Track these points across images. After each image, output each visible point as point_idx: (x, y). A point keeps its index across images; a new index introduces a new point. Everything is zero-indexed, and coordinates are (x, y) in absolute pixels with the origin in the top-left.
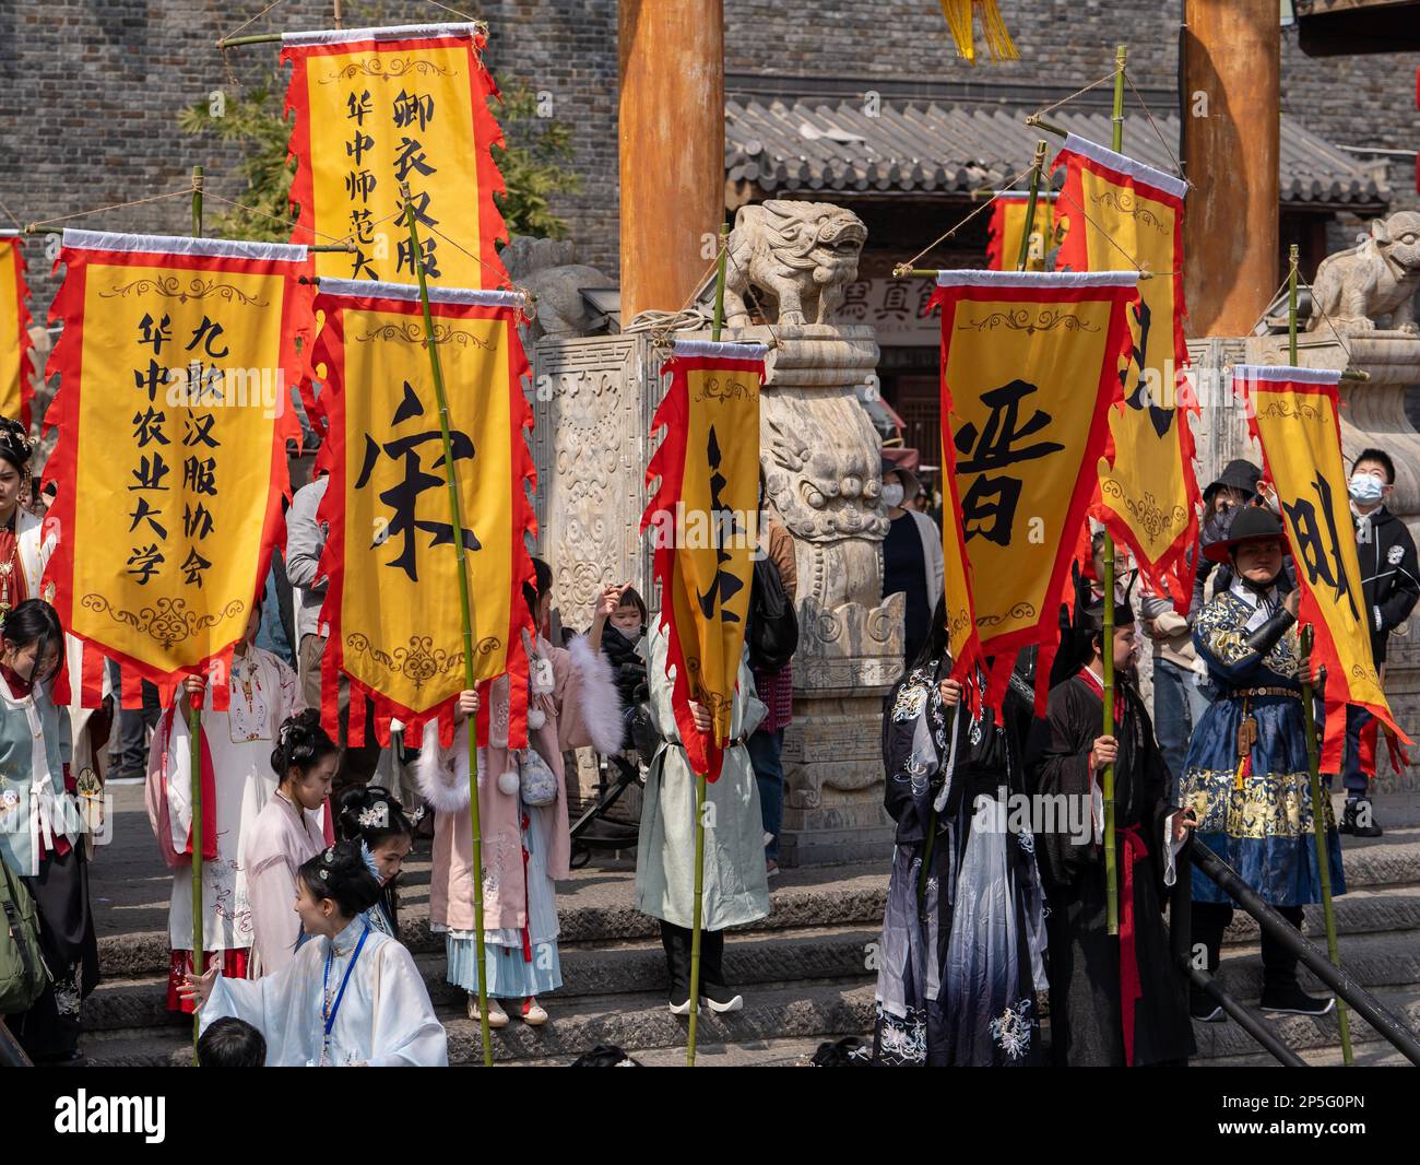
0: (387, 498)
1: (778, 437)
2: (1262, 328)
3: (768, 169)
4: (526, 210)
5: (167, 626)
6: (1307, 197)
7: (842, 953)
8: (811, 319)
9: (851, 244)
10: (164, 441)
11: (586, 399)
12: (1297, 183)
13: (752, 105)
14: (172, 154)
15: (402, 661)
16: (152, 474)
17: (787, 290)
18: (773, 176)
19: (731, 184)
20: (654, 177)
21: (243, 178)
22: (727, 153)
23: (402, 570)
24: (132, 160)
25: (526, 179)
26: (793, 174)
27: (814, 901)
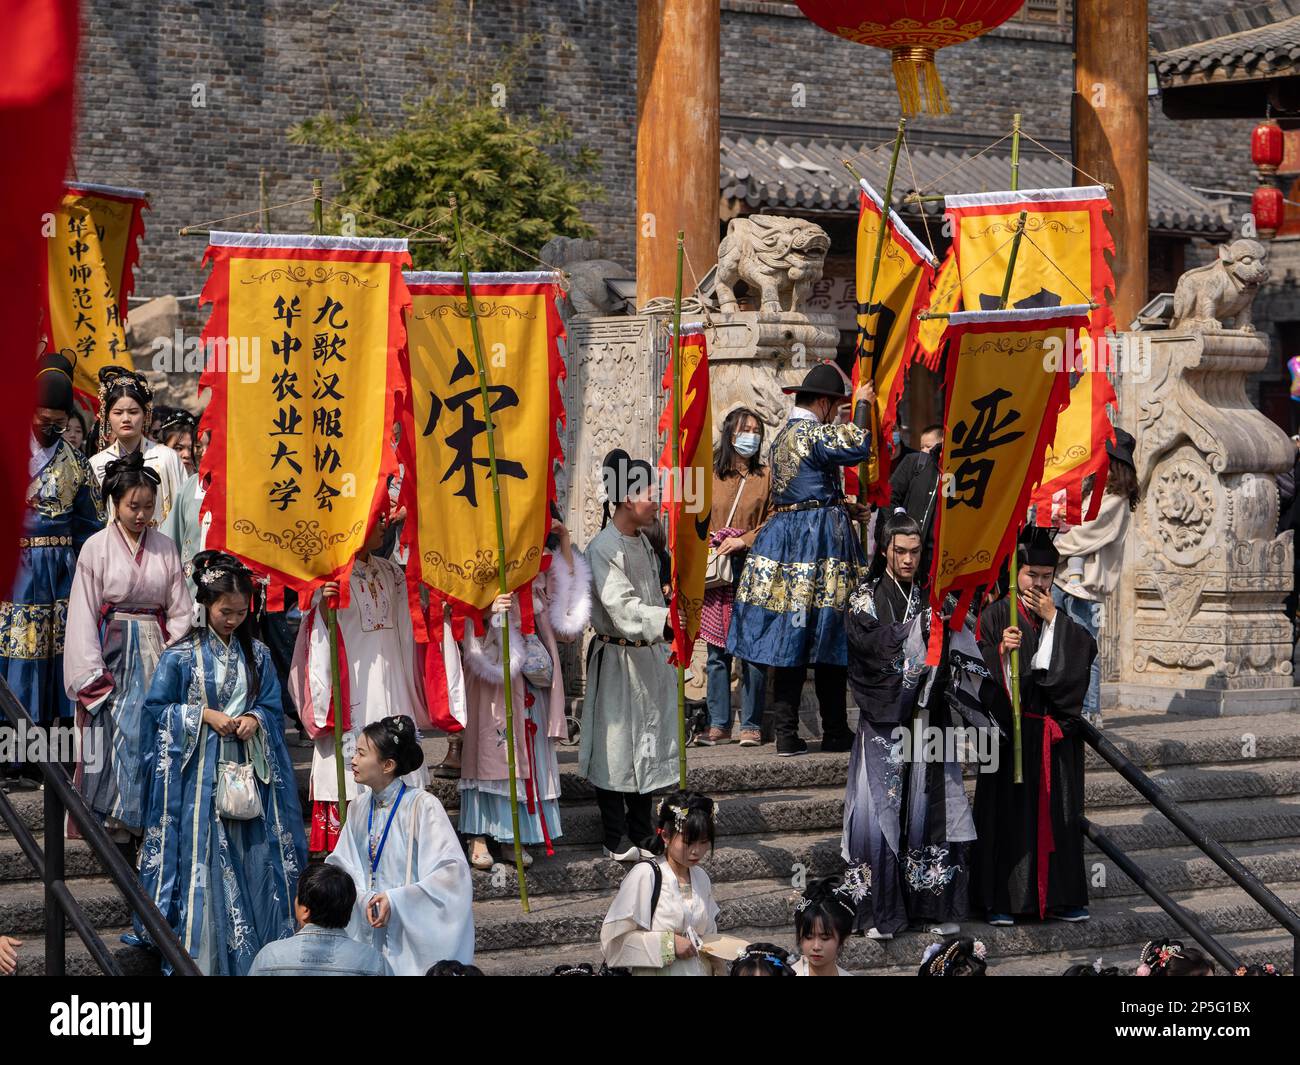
0: (450, 441)
1: (759, 399)
2: (1135, 325)
3: (753, 190)
4: (563, 215)
5: (305, 543)
6: (1170, 225)
7: (810, 810)
8: (786, 308)
9: (818, 251)
10: (297, 396)
11: (608, 365)
12: (1162, 215)
13: (742, 140)
14: (281, 162)
15: (471, 571)
16: (287, 422)
17: (768, 285)
18: (757, 196)
19: (724, 201)
20: (664, 193)
21: (337, 183)
22: (721, 177)
23: (464, 499)
24: (249, 166)
25: (563, 191)
26: (773, 194)
27: (787, 769)
